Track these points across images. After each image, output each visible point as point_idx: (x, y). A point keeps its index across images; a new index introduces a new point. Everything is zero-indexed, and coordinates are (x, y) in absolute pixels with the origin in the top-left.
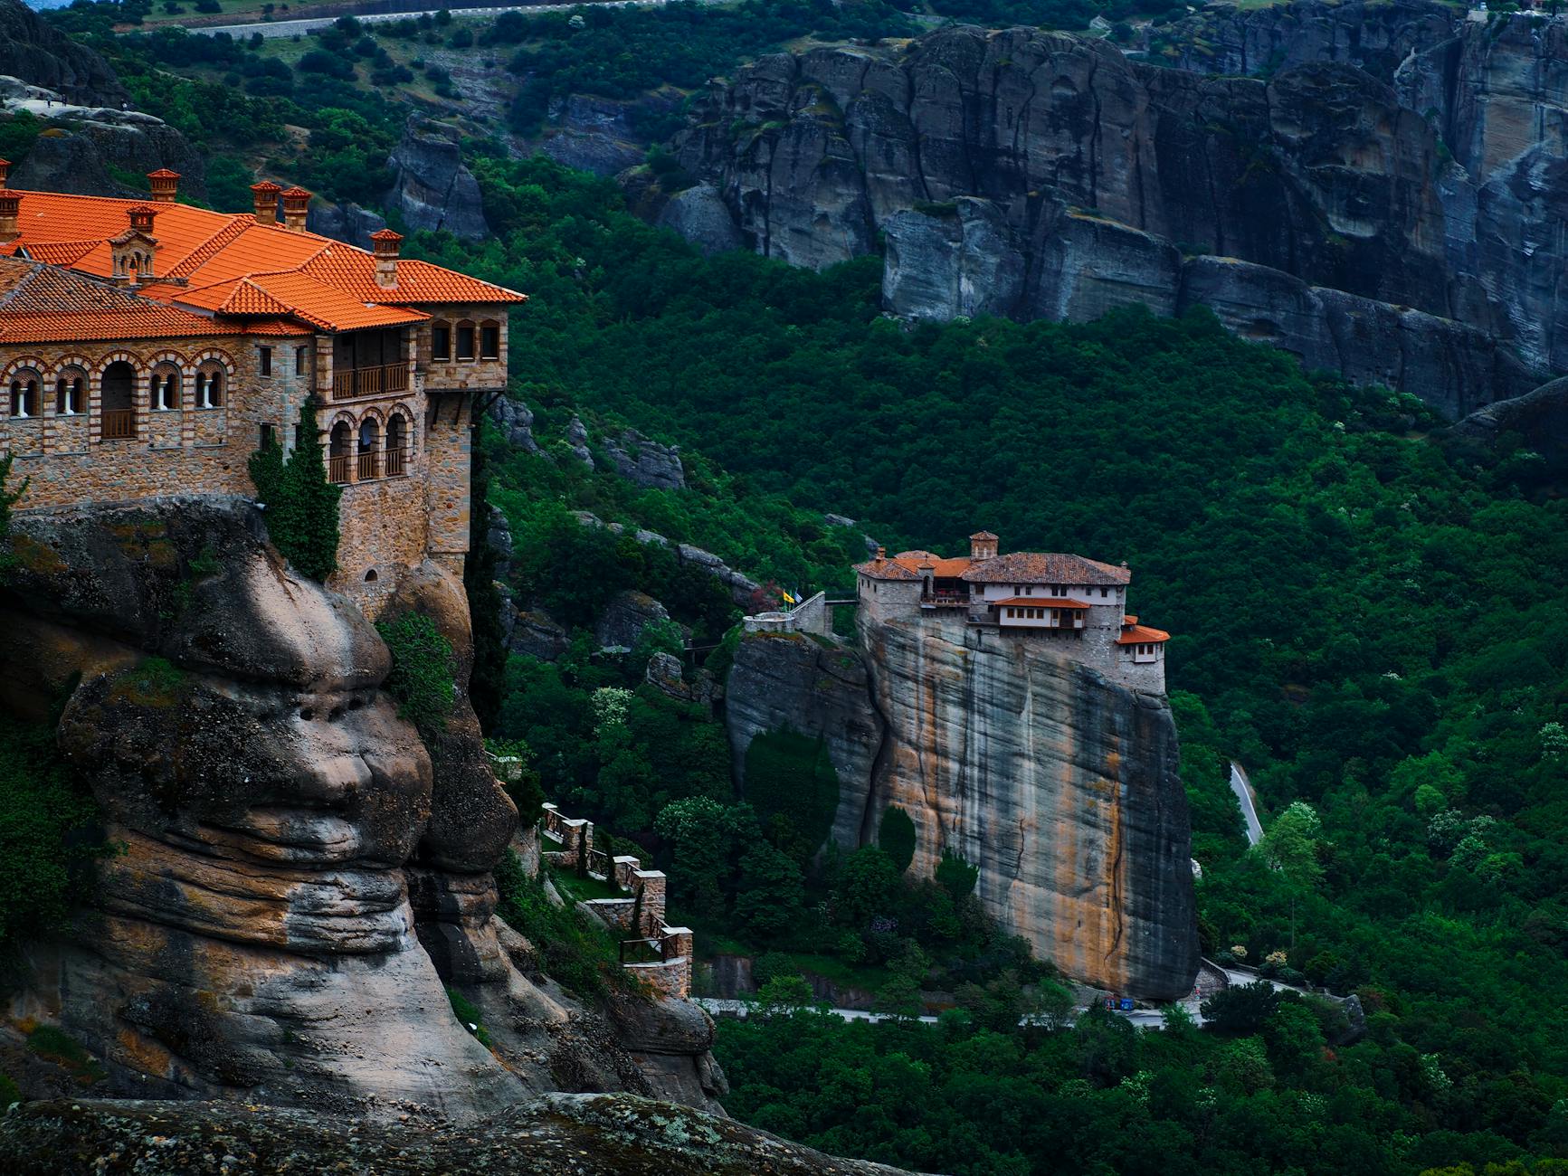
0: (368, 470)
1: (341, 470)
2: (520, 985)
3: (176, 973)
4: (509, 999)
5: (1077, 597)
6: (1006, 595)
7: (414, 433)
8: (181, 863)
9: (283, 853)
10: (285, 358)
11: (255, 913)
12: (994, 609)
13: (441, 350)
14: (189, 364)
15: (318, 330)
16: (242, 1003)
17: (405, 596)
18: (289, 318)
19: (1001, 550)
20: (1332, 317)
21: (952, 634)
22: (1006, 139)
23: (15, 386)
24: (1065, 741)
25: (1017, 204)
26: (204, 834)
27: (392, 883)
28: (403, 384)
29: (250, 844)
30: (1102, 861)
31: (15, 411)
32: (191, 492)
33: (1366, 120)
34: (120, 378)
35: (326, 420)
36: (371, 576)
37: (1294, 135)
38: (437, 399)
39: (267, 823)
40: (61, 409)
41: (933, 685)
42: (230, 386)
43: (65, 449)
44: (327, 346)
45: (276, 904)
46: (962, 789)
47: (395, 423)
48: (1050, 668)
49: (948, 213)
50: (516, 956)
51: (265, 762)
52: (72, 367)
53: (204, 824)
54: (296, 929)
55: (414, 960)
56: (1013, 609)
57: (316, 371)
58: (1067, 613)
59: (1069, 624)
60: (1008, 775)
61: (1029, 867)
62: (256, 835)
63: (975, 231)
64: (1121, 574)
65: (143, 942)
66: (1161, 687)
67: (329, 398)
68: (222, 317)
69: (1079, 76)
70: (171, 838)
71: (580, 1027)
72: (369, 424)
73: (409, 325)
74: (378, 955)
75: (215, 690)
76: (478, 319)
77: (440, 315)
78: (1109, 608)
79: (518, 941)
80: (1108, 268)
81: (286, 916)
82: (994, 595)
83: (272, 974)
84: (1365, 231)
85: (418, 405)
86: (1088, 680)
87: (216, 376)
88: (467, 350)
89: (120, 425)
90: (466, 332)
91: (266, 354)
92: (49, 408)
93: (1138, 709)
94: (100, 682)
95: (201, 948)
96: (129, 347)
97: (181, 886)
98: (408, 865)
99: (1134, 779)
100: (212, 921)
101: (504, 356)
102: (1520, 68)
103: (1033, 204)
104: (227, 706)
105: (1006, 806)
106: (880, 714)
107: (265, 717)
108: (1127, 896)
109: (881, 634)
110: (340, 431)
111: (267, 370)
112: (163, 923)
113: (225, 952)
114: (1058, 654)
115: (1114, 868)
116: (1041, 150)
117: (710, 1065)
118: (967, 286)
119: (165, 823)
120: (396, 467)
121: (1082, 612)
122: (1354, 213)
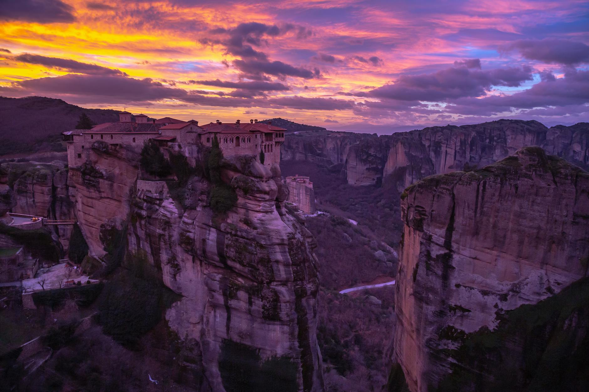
0: (269, 151)
1: (265, 151)
2: (287, 215)
3: (246, 215)
4: (287, 217)
5: (305, 180)
6: (299, 180)
7: (273, 146)
8: (247, 201)
9: (260, 199)
10: (258, 136)
11: (257, 207)
12: (298, 181)
13: (277, 136)
14: (246, 137)
15: (263, 133)
16: (256, 219)
17: (273, 167)
18: (259, 131)
19: (299, 176)
20: (318, 159)
21: (295, 183)
22: (291, 145)
23: (224, 139)
24: (304, 192)
25: (293, 150)
26: (250, 197)
27: (273, 203)
28: (272, 140)
29: (256, 198)
30: (308, 202)
31: (224, 142)
32: (247, 154)
33: (320, 143)
34: (238, 138)
35: (264, 144)
36: (269, 164)
37: (314, 144)
38: (276, 142)
39: (258, 195)
40: (230, 142)
41: (293, 187)
42: (251, 140)
43: (231, 148)
44: (264, 134)
45: (260, 206)
46: (295, 196)
47: (271, 145)
48: (303, 186)
49: (287, 151)
50: (286, 212)
51: (258, 188)
52: (232, 137)
53: (250, 196)
54: (262, 209)
55: (276, 212)
56: (300, 181)
57: (262, 138)
58: (304, 181)
59: (304, 182)
60: (299, 195)
61: (301, 203)
62: (256, 197)
63: (289, 152)
64: (309, 178)
65: (242, 211)
66: (312, 187)
67: (264, 141)
68: (250, 131)
69: (297, 140)
70: (246, 198)
71: (295, 220)
72: (268, 145)
73: (273, 133)
74: (271, 212)
75: (251, 178)
76: (281, 132)
77: (276, 132)
78: (308, 180)
79: (286, 210)
80: (300, 155)
81: (261, 207)
82: (298, 180)
83: (260, 215)
84: (320, 152)
85: (274, 143)
86: (306, 187)
87: (250, 139)
88: (280, 137)
89: (238, 145)
90: (280, 134)
91: (256, 135)
92: (229, 142)
93: (310, 189)
94: (236, 178)
95: (250, 212)
96: (239, 134)
97: (247, 204)
98: (275, 201)
99: (310, 195)
100: (252, 208)
101: (284, 137)
102: (330, 140)
103: (294, 150)
104: (252, 180)
105: (299, 198)
106: (288, 190)
107: (257, 182)
108: (310, 205)
109: (288, 183)
110: (265, 146)
111: (256, 138)
112: (245, 209)
113: (253, 212)
114: (303, 184)
115: (309, 203)
116: (294, 146)
117: (306, 224)
118: (289, 157)
119: (245, 196)
120: (272, 151)
121: (305, 181)
122: (319, 150)
